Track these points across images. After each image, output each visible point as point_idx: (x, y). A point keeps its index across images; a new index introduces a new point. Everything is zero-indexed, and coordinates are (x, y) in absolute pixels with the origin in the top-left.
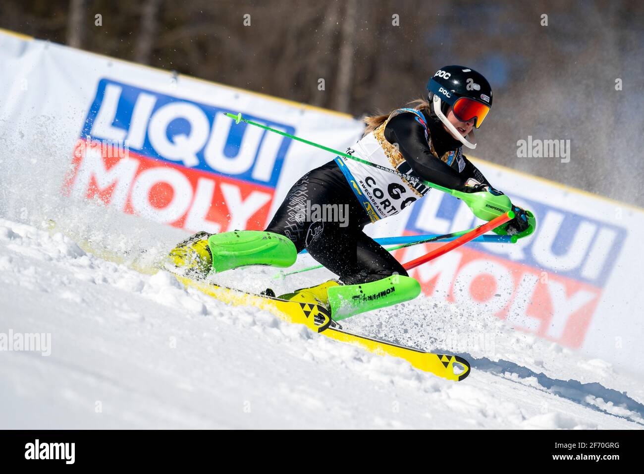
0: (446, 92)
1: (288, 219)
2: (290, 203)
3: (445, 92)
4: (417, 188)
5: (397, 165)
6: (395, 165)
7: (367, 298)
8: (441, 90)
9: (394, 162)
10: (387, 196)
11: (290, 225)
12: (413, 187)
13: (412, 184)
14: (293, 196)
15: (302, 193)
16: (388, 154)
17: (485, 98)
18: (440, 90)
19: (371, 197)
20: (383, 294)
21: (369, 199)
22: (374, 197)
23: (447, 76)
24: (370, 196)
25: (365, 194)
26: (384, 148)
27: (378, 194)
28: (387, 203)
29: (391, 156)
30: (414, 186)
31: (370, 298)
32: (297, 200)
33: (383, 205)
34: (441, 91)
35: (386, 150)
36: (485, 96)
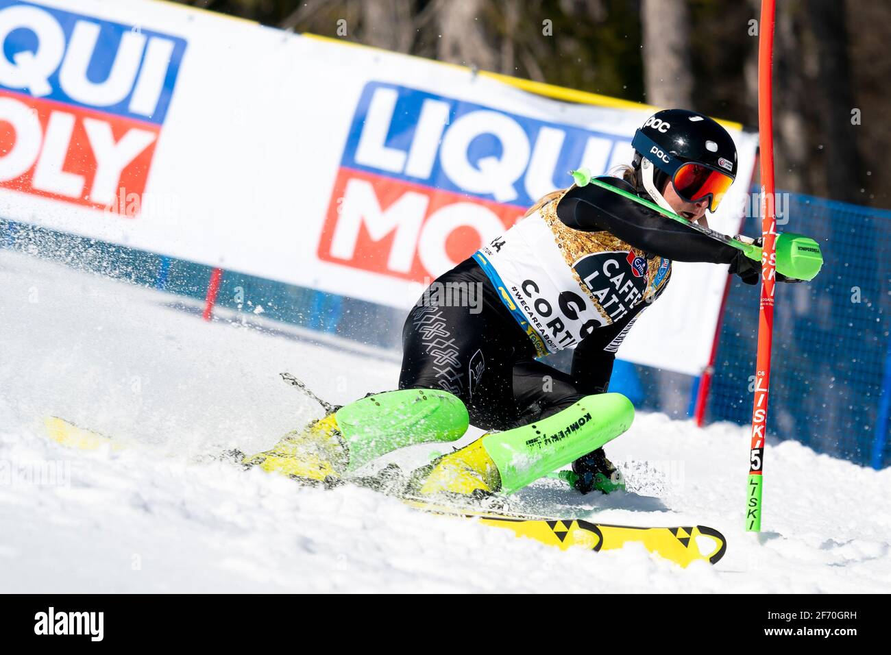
0: (663, 154)
1: (435, 362)
2: (423, 338)
3: (660, 154)
4: (605, 306)
5: (574, 261)
6: (571, 262)
7: (551, 439)
8: (655, 150)
9: (569, 256)
10: (557, 312)
11: (443, 372)
12: (598, 302)
13: (597, 297)
14: (422, 325)
15: (435, 317)
16: (561, 241)
17: (725, 164)
18: (652, 151)
19: (531, 314)
20: (575, 427)
21: (528, 316)
22: (536, 314)
23: (664, 127)
24: (529, 311)
25: (522, 308)
26: (555, 233)
27: (543, 308)
28: (558, 326)
29: (564, 247)
30: (601, 301)
31: (555, 437)
32: (433, 331)
33: (552, 328)
34: (655, 153)
35: (558, 235)
36: (726, 160)
